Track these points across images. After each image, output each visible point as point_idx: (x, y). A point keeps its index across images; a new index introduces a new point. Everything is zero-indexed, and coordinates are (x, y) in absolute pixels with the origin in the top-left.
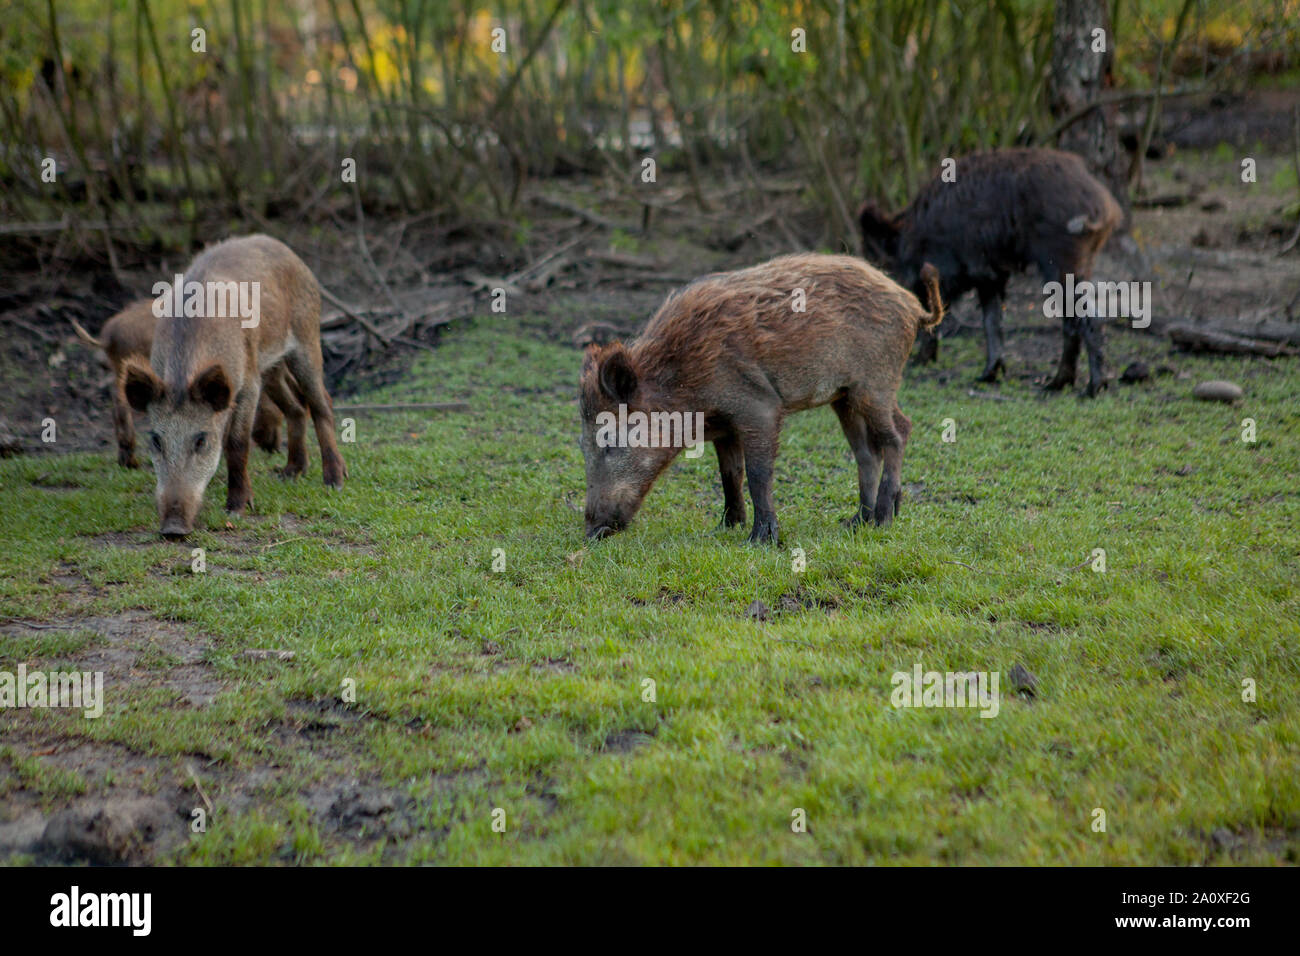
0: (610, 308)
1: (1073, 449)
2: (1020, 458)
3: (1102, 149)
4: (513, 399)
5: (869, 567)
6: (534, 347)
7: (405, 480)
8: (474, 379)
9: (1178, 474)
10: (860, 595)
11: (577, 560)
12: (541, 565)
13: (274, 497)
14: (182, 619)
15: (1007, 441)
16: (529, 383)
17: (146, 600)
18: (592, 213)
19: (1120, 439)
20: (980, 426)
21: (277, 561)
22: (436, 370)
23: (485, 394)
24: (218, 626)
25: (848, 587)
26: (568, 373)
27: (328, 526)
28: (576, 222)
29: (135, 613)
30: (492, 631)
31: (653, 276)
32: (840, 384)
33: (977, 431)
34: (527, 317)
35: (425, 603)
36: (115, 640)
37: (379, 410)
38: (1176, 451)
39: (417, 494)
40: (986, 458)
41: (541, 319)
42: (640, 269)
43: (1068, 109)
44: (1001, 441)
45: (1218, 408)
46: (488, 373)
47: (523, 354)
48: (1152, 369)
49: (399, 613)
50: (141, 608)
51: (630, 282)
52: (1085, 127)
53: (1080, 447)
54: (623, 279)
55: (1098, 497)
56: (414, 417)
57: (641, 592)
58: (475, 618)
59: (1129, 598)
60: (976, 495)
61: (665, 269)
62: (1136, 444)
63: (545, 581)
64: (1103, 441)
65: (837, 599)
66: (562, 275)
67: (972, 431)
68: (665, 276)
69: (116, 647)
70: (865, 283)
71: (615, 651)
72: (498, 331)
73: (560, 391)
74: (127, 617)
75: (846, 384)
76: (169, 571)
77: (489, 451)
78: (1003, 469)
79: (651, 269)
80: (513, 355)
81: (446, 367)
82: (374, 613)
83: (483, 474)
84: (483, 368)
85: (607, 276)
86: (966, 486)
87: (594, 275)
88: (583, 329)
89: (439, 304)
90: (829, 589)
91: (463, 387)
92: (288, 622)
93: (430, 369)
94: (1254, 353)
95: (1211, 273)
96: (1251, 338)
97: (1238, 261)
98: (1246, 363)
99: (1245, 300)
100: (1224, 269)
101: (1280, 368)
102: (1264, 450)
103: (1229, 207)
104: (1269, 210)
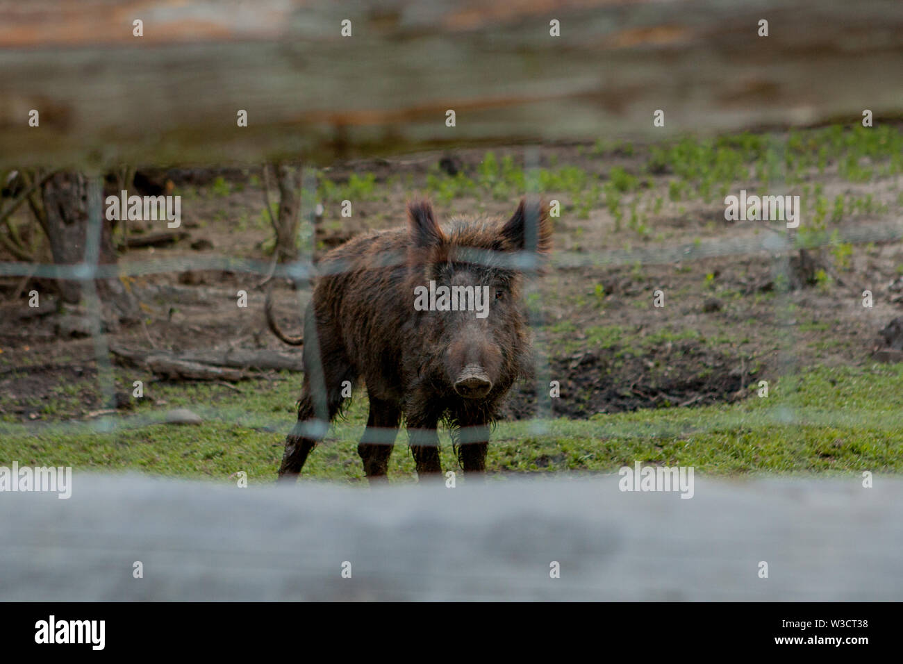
48: (133, 398)
94: (222, 379)
95: (193, 309)
96: (218, 366)
97: (216, 296)
98: (215, 387)
99: (223, 331)
100: (204, 304)
101: (242, 390)
102: (216, 458)
103: (216, 244)
104: (251, 247)
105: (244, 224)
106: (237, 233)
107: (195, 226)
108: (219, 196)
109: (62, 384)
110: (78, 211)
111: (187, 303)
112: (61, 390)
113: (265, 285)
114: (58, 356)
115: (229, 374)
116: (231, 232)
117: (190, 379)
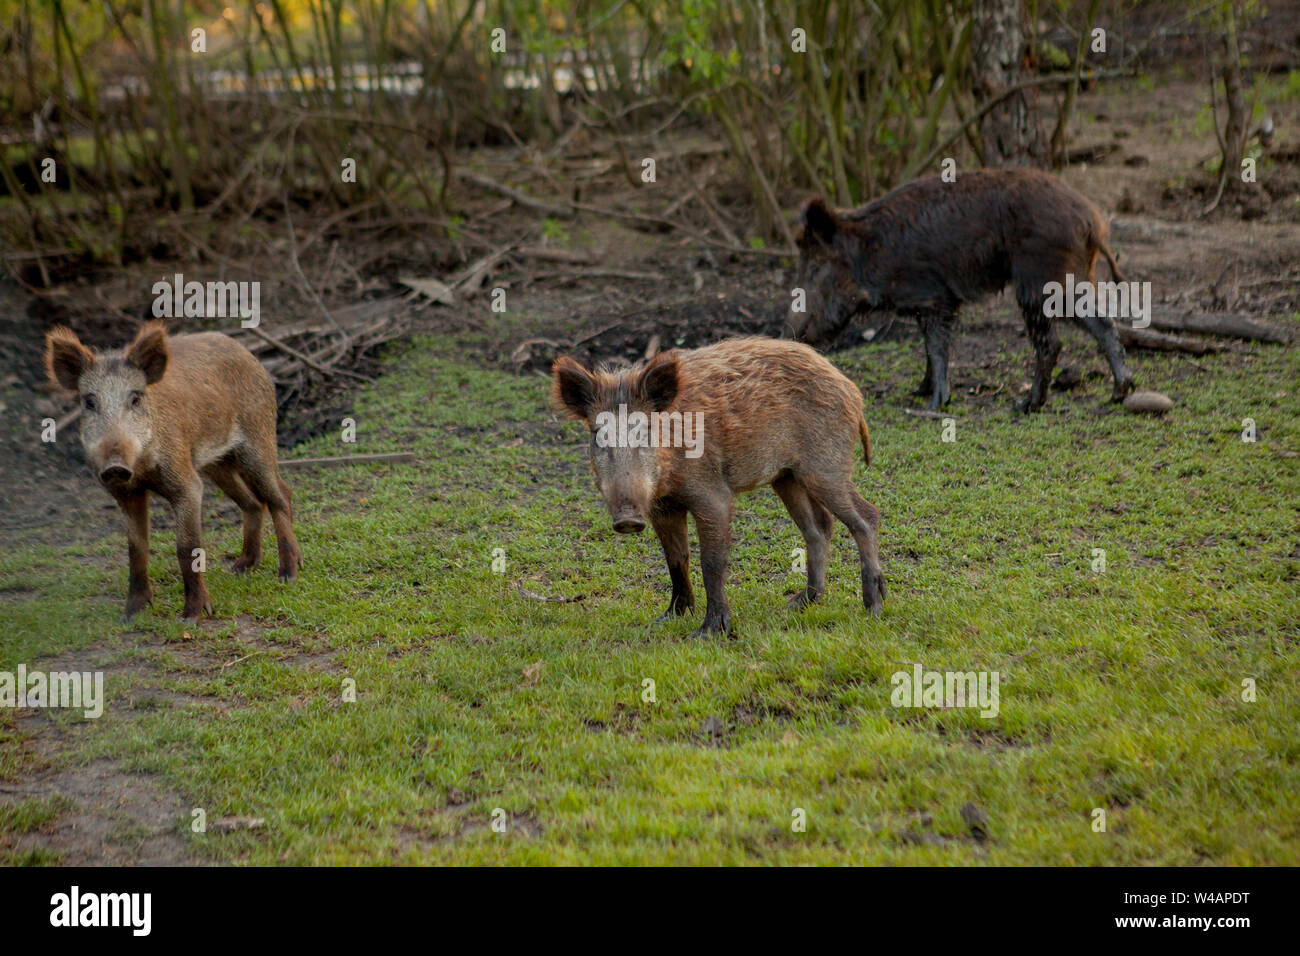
0: (546, 316)
1: (1011, 485)
2: (959, 501)
3: (1024, 131)
4: (458, 443)
5: (818, 668)
6: (474, 375)
7: (357, 563)
8: (417, 418)
9: (1114, 511)
10: (812, 699)
11: (534, 674)
12: (498, 682)
13: (228, 597)
14: (149, 772)
15: (944, 477)
16: (471, 422)
17: (112, 749)
18: (521, 194)
19: (1054, 471)
20: (919, 459)
21: (237, 685)
22: (379, 408)
23: (428, 437)
24: (185, 782)
25: (798, 690)
26: (509, 407)
27: (286, 632)
28: (506, 204)
29: (103, 765)
30: (455, 776)
31: (586, 271)
32: (783, 466)
33: (916, 465)
34: (466, 335)
35: (387, 742)
36: (84, 803)
37: (325, 465)
38: (1110, 483)
39: (370, 580)
40: (925, 502)
41: (478, 337)
42: (574, 264)
43: (989, 93)
44: (941, 477)
45: (1150, 423)
46: (430, 411)
47: (463, 383)
48: (1084, 372)
49: (363, 753)
50: (106, 758)
51: (564, 279)
52: (1007, 110)
53: (1017, 483)
54: (556, 277)
55: (1037, 548)
56: (360, 471)
57: (599, 713)
58: (438, 761)
59: (1071, 694)
60: (917, 548)
61: (597, 264)
62: (1072, 477)
63: (504, 706)
64: (1039, 474)
65: (789, 705)
66: (496, 273)
67: (911, 465)
68: (599, 271)
69: (86, 813)
70: (810, 366)
71: (577, 804)
72: (436, 354)
73: (504, 429)
74: (94, 772)
75: (789, 466)
76: (131, 705)
77: (438, 517)
78: (943, 514)
79: (584, 264)
80: (454, 387)
81: (387, 404)
82: (338, 756)
83: (434, 550)
84: (424, 404)
85: (541, 274)
86: (908, 539)
87: (528, 275)
88: (522, 347)
89: (375, 321)
90: (781, 695)
91: (406, 429)
92: (254, 773)
93: (373, 408)
94: (1183, 351)
95: (1137, 248)
96: (1177, 331)
97: (1161, 232)
98: (1175, 360)
99: (1171, 276)
100: (1149, 241)
101: (1209, 367)
102: (1195, 478)
103: (1151, 158)
104: (1191, 163)
105: (1178, 132)
106: (1173, 145)
107: (1125, 135)
108: (1143, 92)
109: (1004, 350)
110: (1018, 144)
111: (1130, 241)
112: (1003, 357)
113: (1211, 213)
114: (997, 308)
115: (1192, 345)
116: (1165, 143)
117: (1147, 348)
